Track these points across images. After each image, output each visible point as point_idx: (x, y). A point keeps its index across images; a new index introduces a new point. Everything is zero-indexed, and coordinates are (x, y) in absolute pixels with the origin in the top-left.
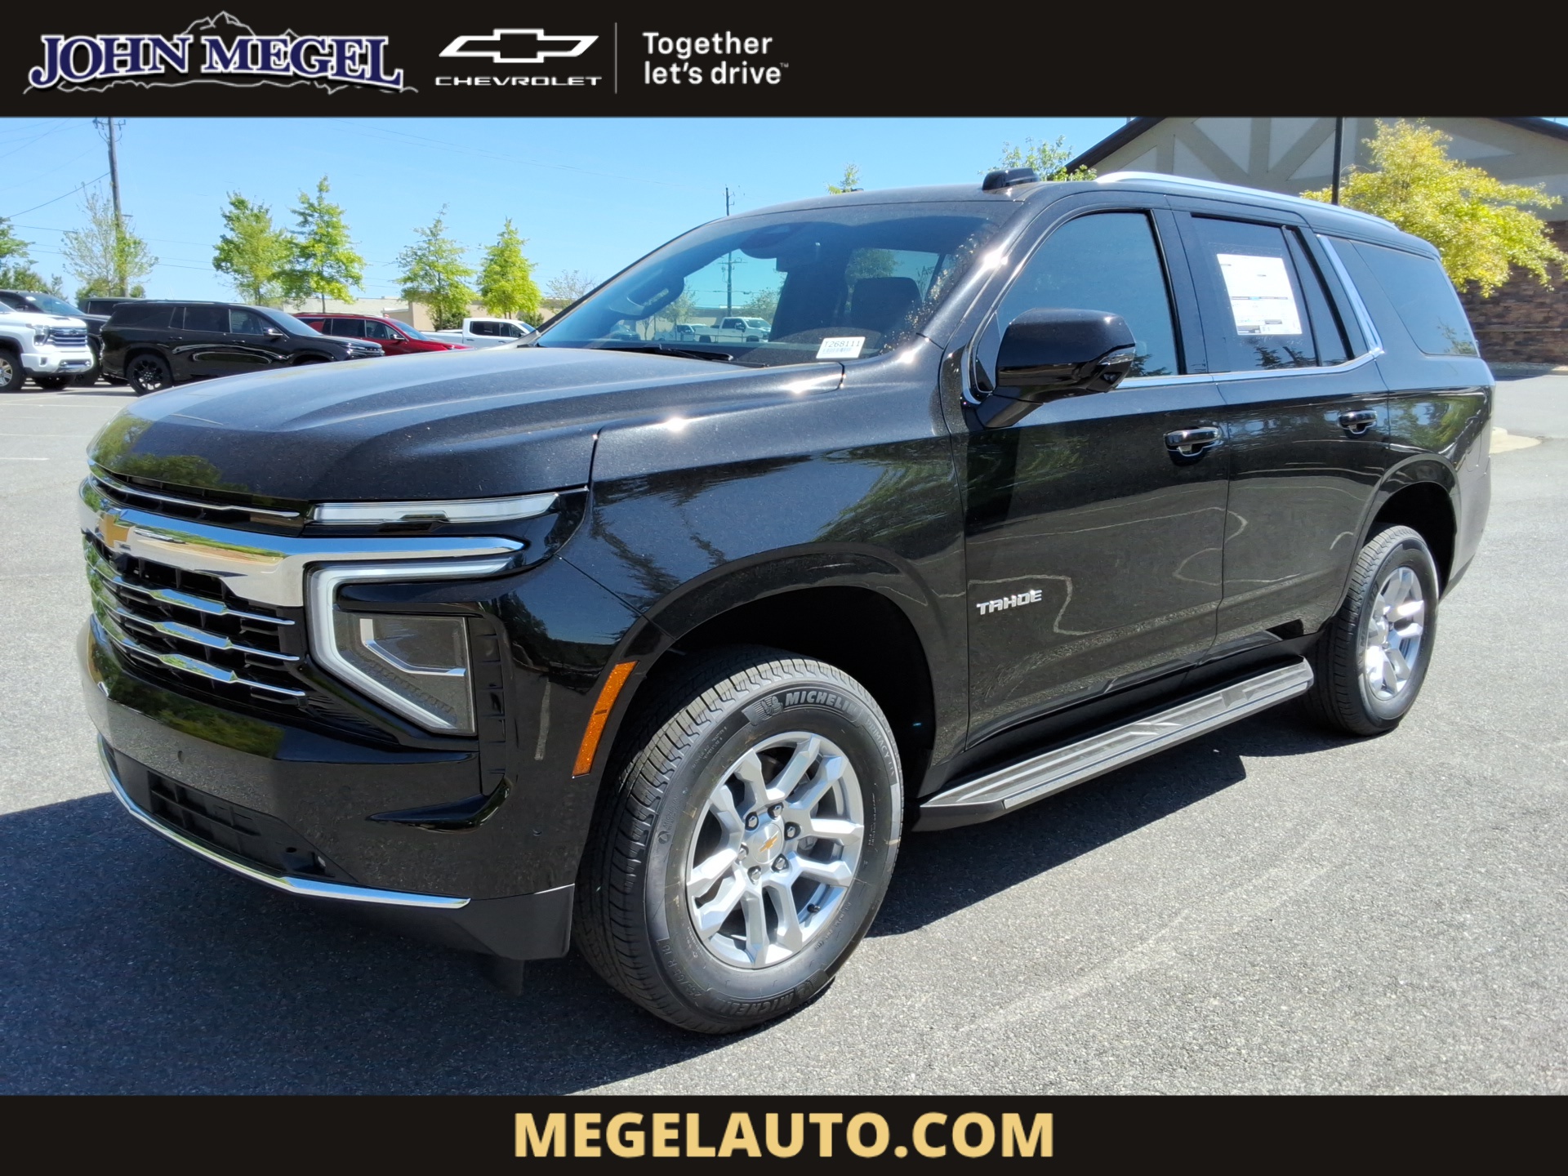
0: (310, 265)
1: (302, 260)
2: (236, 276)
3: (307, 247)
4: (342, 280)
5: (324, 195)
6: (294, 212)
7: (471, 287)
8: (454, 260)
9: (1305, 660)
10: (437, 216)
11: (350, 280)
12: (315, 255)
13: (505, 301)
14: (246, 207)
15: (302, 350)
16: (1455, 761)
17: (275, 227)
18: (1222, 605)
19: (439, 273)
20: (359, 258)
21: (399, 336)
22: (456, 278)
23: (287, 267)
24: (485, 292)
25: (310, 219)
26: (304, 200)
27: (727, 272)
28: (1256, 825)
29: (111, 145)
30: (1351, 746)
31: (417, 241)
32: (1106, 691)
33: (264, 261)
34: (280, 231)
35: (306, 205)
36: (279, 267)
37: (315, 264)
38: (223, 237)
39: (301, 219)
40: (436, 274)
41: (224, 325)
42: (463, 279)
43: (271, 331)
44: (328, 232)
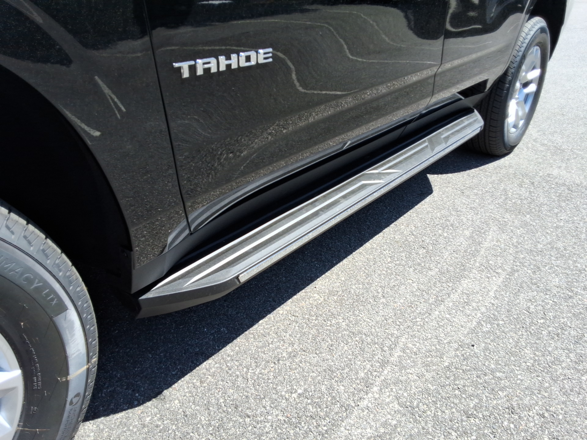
9: (475, 111)
16: (555, 172)
18: (440, 70)
28: (445, 235)
30: (492, 163)
32: (345, 148)
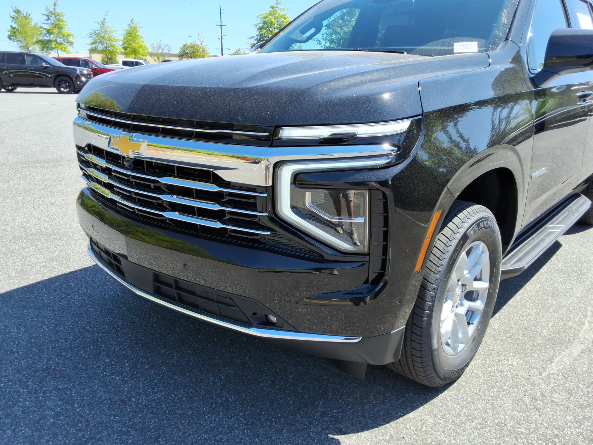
0: (52, 37)
1: (48, 35)
2: (18, 43)
3: (50, 30)
4: (65, 44)
5: (56, 7)
6: (43, 15)
7: (119, 46)
8: (112, 35)
10: (104, 17)
11: (69, 44)
12: (53, 33)
13: (134, 52)
14: (20, 13)
15: (58, 72)
17: (33, 23)
19: (106, 40)
20: (72, 34)
21: (95, 66)
22: (113, 43)
23: (41, 38)
24: (125, 49)
25: (50, 18)
26: (47, 9)
27: (221, 40)
31: (96, 27)
33: (30, 36)
34: (36, 24)
35: (49, 12)
36: (37, 39)
37: (54, 37)
38: (11, 26)
39: (46, 18)
40: (105, 41)
41: (23, 62)
42: (116, 43)
43: (44, 64)
44: (59, 24)
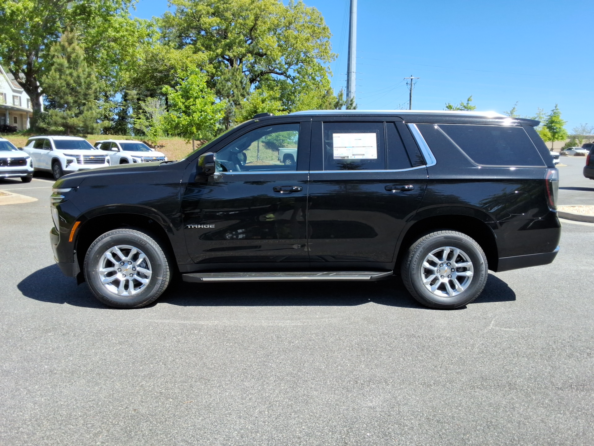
29: (411, 91)
